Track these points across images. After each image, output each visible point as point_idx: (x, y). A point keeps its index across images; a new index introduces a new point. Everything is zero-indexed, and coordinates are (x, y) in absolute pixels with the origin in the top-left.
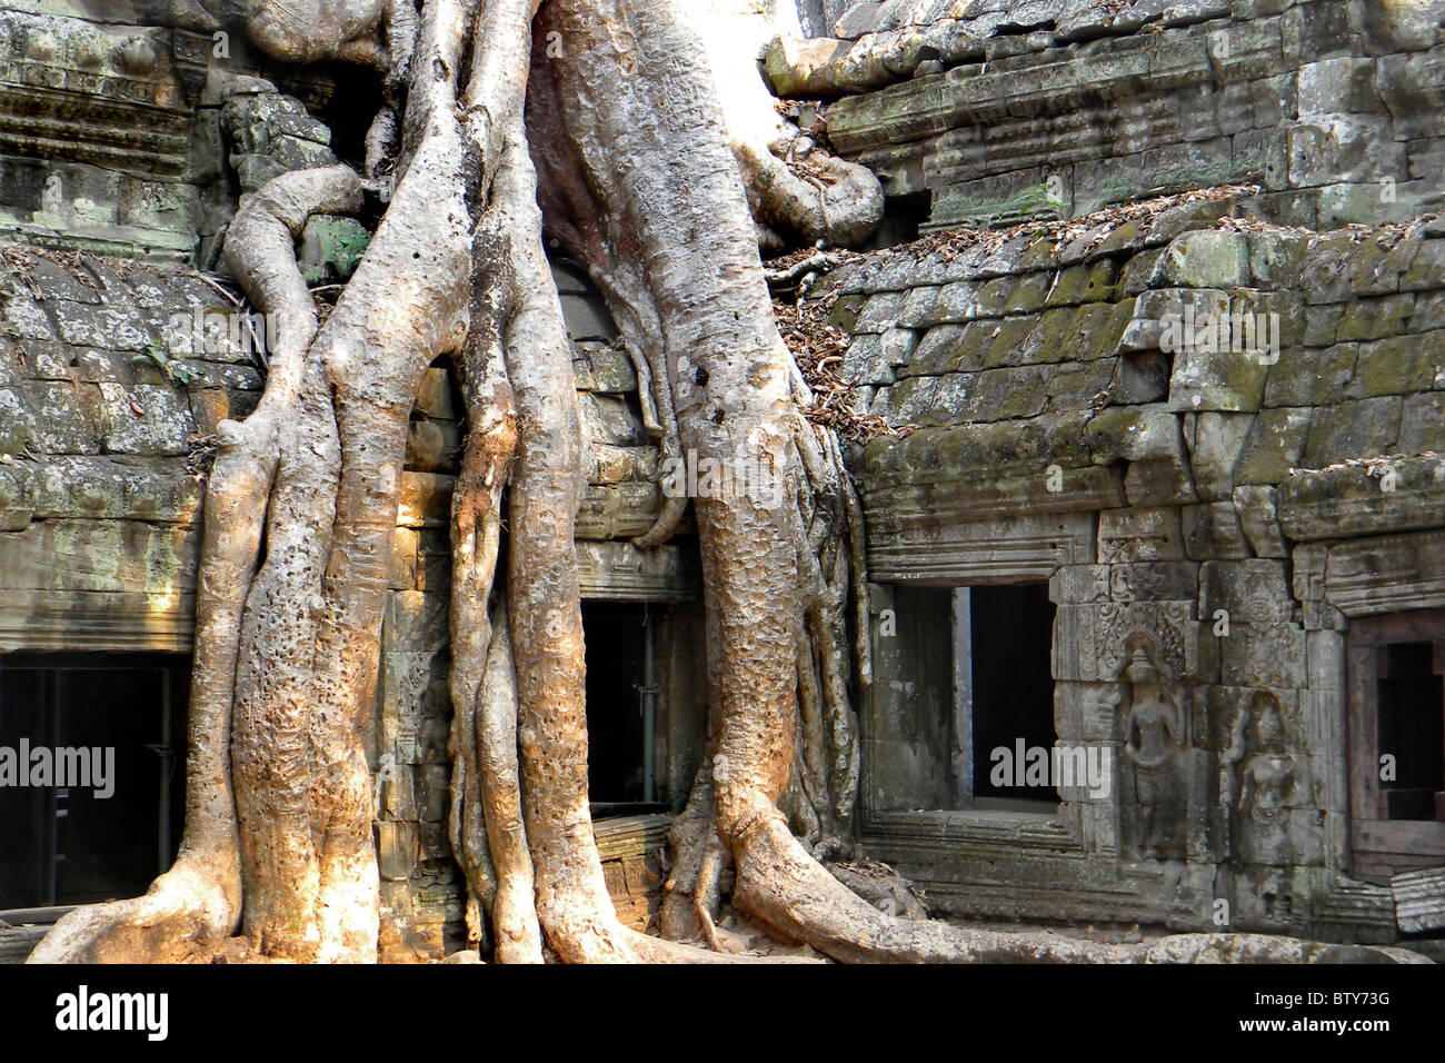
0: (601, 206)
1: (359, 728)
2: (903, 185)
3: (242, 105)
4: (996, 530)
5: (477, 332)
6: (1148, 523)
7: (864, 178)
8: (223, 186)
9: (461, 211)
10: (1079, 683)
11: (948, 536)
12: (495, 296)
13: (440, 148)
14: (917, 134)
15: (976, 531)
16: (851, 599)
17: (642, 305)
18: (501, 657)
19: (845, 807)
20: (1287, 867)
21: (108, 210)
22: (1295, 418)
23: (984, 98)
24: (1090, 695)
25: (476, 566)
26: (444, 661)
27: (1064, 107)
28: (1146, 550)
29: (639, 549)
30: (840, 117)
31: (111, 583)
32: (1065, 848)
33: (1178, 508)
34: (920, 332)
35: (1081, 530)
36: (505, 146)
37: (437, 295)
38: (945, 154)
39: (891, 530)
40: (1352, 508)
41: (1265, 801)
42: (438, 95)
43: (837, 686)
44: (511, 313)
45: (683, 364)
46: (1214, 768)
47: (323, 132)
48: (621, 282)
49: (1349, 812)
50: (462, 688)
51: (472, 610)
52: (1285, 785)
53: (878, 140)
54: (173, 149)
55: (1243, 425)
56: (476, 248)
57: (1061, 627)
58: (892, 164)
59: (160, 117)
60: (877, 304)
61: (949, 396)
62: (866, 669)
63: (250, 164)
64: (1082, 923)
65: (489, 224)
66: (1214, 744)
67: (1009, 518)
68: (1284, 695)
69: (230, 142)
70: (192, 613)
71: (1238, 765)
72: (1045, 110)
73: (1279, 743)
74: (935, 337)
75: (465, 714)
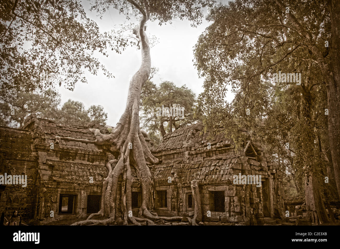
0: (135, 162)
1: (114, 201)
2: (161, 160)
3: (109, 155)
4: (163, 187)
5: (124, 172)
6: (173, 186)
7: (158, 159)
8: (107, 161)
9: (123, 163)
10: (169, 198)
11: (160, 187)
12: (125, 169)
13: (122, 158)
14: (161, 156)
15: (162, 187)
16: (154, 192)
17: (138, 169)
18: (125, 196)
19: (153, 208)
20: (182, 212)
21: (99, 163)
22: (183, 178)
23: (166, 154)
24: (169, 199)
25: (123, 189)
26: (121, 196)
27: (171, 154)
28: (173, 188)
29: (137, 188)
30: (156, 155)
31: (96, 190)
32: (168, 210)
33: (175, 185)
34: (160, 171)
35: (169, 187)
36: (127, 158)
37: (120, 169)
38: (163, 158)
39: (157, 186)
40: (186, 185)
41: (181, 207)
42: (122, 154)
43: (152, 198)
44: (127, 170)
45: (140, 174)
46: (177, 204)
47: (114, 157)
48: (136, 168)
49: (186, 207)
50: (122, 198)
51: (123, 192)
52: (182, 206)
53: (159, 156)
54: (104, 158)
55: (180, 179)
56: (124, 166)
57: (167, 194)
58: (160, 158)
59: (103, 156)
60: (157, 169)
61: (161, 176)
62: (155, 197)
63: (109, 159)
64: (169, 216)
65: (125, 164)
66: (178, 203)
67: (164, 186)
68: (182, 199)
69: (108, 158)
70: (101, 192)
71: (179, 204)
72: (170, 155)
73: (182, 202)
74: (160, 172)
75: (122, 200)
